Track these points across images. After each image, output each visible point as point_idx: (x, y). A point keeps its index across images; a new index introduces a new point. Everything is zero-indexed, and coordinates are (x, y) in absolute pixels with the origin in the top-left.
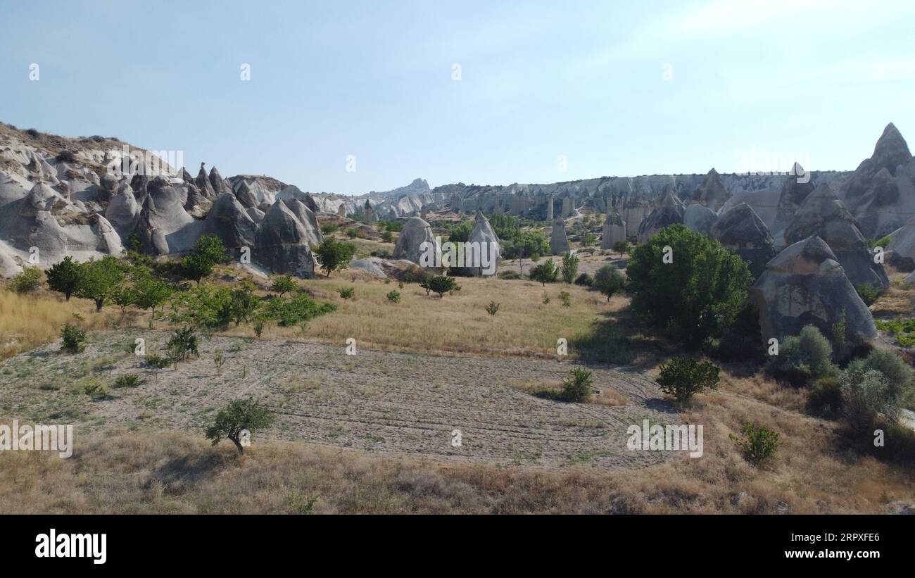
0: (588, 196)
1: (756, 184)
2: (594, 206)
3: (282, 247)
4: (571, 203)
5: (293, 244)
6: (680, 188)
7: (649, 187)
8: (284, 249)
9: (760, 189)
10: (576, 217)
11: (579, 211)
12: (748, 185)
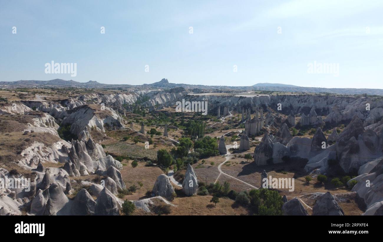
0: (234, 105)
1: (303, 100)
2: (237, 110)
3: (106, 211)
4: (227, 110)
5: (111, 209)
6: (272, 101)
7: (260, 101)
8: (107, 211)
9: (304, 102)
10: (230, 116)
11: (230, 113)
12: (300, 101)
